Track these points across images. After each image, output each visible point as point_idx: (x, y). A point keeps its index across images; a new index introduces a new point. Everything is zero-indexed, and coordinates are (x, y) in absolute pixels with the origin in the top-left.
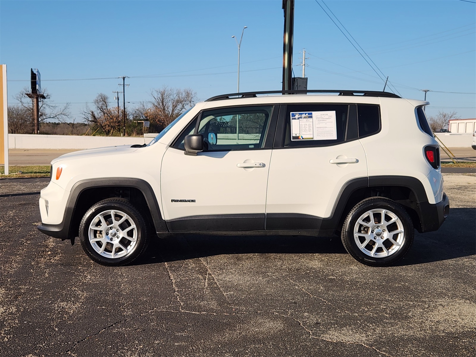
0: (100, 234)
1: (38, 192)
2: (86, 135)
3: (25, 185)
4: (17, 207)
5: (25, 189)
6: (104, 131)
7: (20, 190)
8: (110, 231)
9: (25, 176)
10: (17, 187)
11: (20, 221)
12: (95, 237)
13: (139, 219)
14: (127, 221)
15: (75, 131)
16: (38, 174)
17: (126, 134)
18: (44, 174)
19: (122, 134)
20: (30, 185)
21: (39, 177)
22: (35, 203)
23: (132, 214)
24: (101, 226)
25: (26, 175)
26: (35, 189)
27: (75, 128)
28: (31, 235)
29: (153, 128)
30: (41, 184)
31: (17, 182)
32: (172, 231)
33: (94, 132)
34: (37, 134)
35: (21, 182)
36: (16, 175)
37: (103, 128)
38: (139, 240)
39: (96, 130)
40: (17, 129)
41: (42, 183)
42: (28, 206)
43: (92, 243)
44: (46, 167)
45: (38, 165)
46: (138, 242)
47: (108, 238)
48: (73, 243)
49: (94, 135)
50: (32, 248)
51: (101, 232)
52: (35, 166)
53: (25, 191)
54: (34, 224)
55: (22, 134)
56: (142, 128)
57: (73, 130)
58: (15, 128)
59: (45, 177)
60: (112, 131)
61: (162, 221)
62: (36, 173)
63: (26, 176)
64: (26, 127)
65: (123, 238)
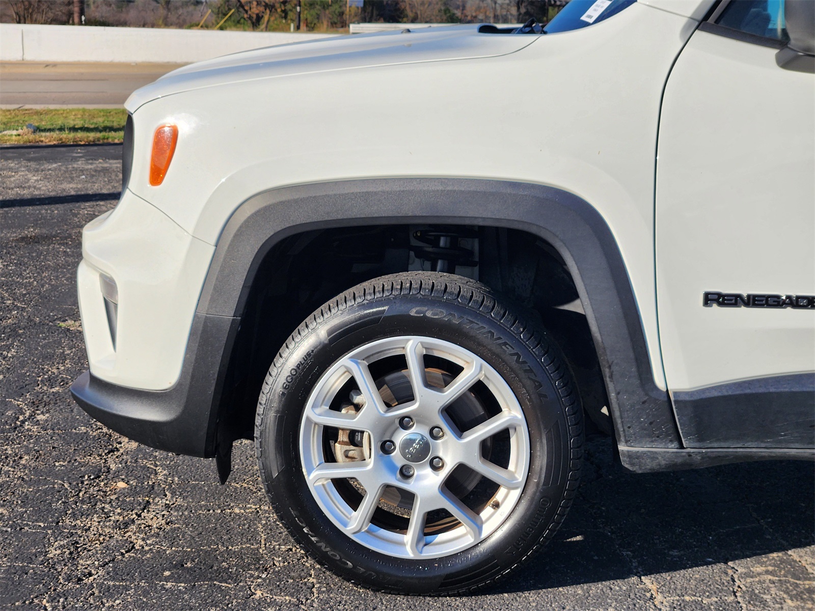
0: (352, 447)
1: (79, 193)
2: (202, 27)
3: (42, 171)
4: (11, 250)
5: (41, 184)
6: (246, 16)
7: (27, 185)
8: (401, 437)
9: (43, 139)
10: (17, 176)
11: (18, 308)
12: (330, 457)
13: (541, 386)
14: (479, 389)
15: (173, 18)
16: (80, 135)
17: (302, 24)
18: (99, 135)
19: (292, 26)
20: (55, 169)
21: (83, 143)
22: (70, 236)
23: (507, 358)
24: (358, 408)
25: (45, 137)
26: (70, 182)
27: (172, 9)
28: (51, 381)
29: (373, 8)
30: (90, 167)
31: (18, 158)
32: (697, 445)
33: (221, 20)
34: (80, 23)
35: (29, 160)
36: (18, 137)
37: (245, 10)
38: (538, 483)
39: (225, 15)
40: (30, 11)
41: (91, 164)
42: (49, 245)
43: (316, 488)
44: (102, 114)
45: (81, 106)
46: (531, 490)
47: (391, 467)
48: (224, 471)
49: (221, 28)
50: (54, 453)
51: (354, 437)
52: (71, 111)
53: (39, 189)
54: (63, 324)
55: (42, 24)
56: (344, 8)
57: (167, 15)
58: (25, 9)
59: (101, 142)
60: (266, 18)
61: (653, 394)
62: (74, 129)
63: (47, 138)
64: (52, 7)
65: (462, 470)
